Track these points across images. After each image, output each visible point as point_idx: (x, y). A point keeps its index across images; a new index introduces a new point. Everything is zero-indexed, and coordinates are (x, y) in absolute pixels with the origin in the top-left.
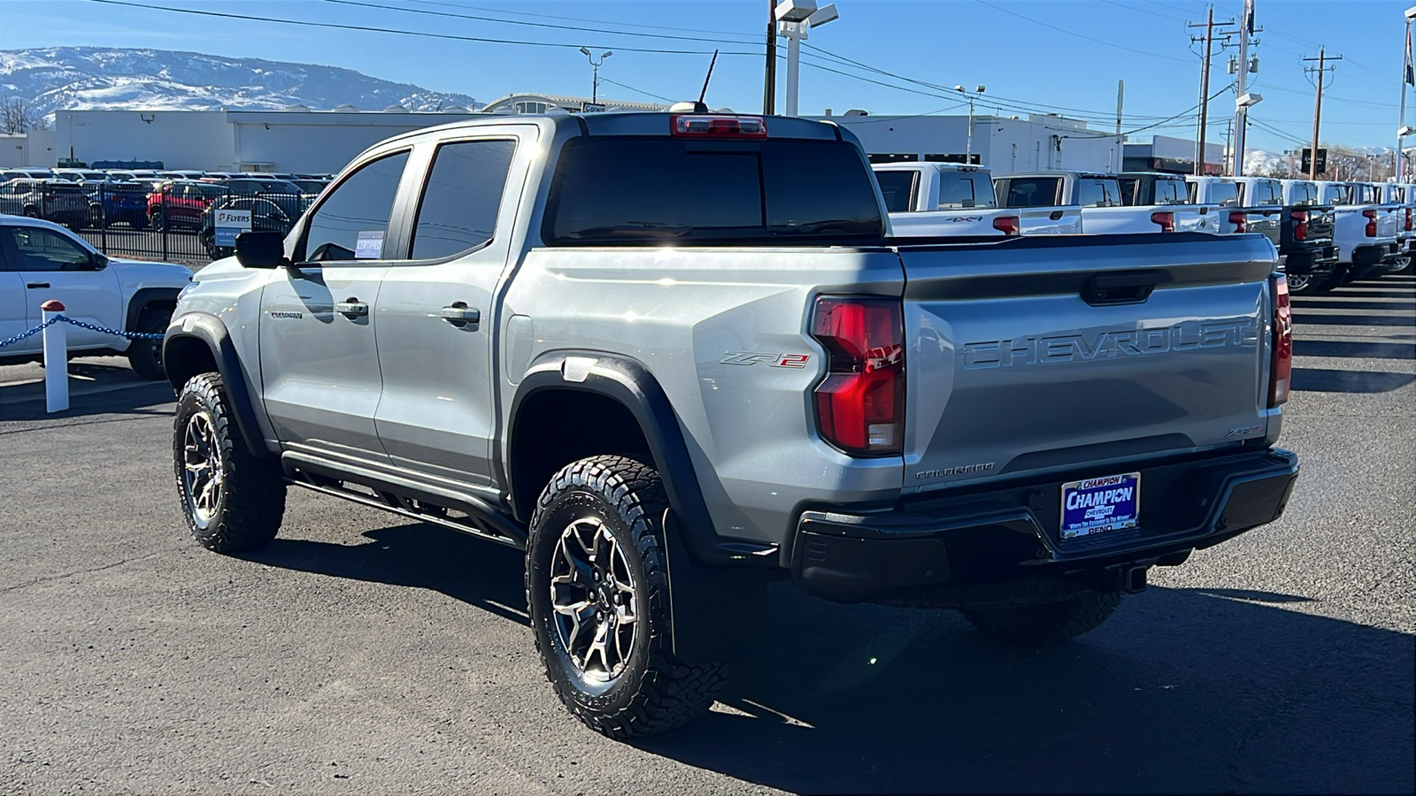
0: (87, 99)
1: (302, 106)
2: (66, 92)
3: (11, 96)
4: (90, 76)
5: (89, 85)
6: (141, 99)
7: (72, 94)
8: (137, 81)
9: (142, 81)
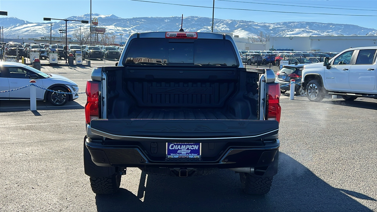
0: (289, 34)
1: (342, 35)
2: (284, 33)
3: (271, 34)
4: (290, 29)
5: (289, 31)
6: (301, 34)
7: (285, 33)
8: (301, 29)
9: (302, 30)
